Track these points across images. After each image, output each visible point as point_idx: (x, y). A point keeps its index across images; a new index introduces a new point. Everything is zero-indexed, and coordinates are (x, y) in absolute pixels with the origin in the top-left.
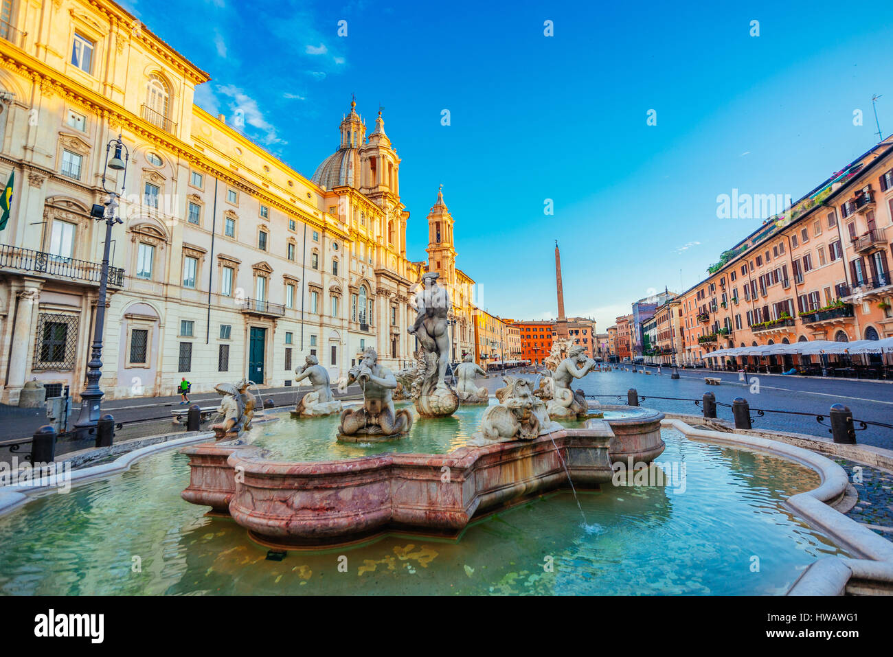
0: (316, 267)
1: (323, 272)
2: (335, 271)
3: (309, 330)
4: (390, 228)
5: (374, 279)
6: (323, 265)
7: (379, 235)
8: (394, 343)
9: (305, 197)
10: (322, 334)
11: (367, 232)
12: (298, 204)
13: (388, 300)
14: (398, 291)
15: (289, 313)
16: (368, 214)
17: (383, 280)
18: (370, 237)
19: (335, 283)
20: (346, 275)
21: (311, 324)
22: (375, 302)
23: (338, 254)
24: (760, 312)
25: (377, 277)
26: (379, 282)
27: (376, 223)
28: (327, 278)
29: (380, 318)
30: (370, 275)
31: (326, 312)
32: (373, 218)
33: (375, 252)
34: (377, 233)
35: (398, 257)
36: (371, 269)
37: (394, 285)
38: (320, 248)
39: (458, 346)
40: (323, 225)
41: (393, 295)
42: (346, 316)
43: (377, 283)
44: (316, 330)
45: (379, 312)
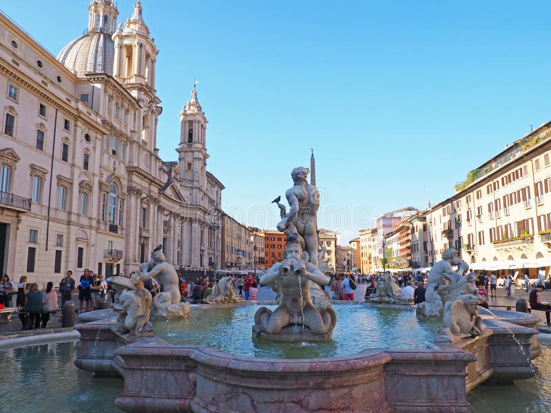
0: (65, 158)
1: (73, 165)
2: (86, 165)
3: (56, 228)
4: (143, 123)
5: (126, 176)
6: (74, 157)
7: (132, 129)
8: (143, 247)
9: (56, 81)
10: (69, 234)
11: (121, 126)
12: (50, 87)
13: (139, 200)
14: (150, 191)
15: (35, 208)
16: (122, 106)
17: (135, 178)
18: (123, 130)
19: (84, 178)
20: (97, 171)
21: (58, 221)
22: (126, 201)
23: (90, 146)
24: (502, 229)
25: (129, 175)
26: (130, 180)
27: (131, 116)
28: (77, 172)
29: (130, 219)
30: (122, 172)
31: (75, 209)
32: (127, 111)
33: (128, 147)
34: (130, 127)
35: (151, 155)
36: (122, 166)
37: (145, 184)
38: (71, 138)
39: (206, 253)
40: (76, 113)
41: (144, 195)
42: (94, 215)
43: (128, 181)
44: (62, 228)
45: (129, 212)
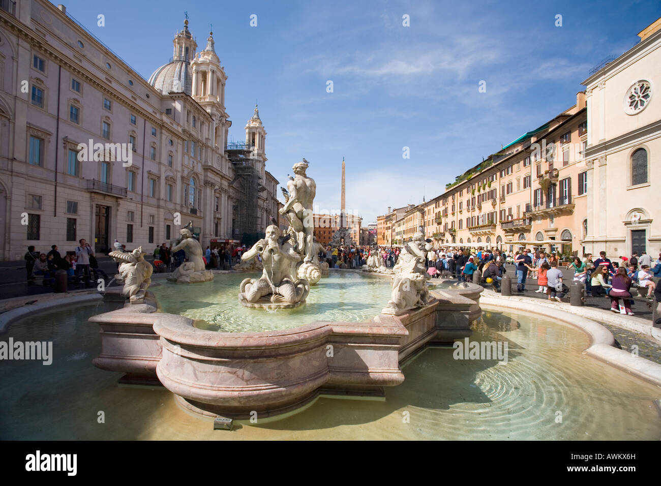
0: (154, 157)
1: (160, 163)
2: (171, 164)
3: (147, 210)
4: (216, 132)
5: (203, 173)
6: (160, 157)
7: (207, 137)
8: (217, 225)
9: (145, 97)
10: (158, 214)
11: (198, 134)
12: (139, 103)
13: (213, 191)
14: (221, 184)
15: (130, 195)
16: (199, 119)
17: (209, 174)
18: (200, 138)
19: (170, 174)
20: (179, 168)
21: (149, 205)
22: (202, 192)
23: (173, 149)
24: (475, 218)
25: (205, 171)
26: (206, 176)
27: (205, 128)
28: (163, 169)
29: (206, 205)
30: (199, 169)
31: (162, 196)
32: (202, 123)
33: (204, 150)
34: (205, 135)
35: (222, 157)
36: (200, 165)
37: (218, 179)
38: (157, 142)
40: (160, 123)
41: (217, 187)
42: (178, 201)
43: (205, 176)
44: (154, 211)
45: (205, 200)
